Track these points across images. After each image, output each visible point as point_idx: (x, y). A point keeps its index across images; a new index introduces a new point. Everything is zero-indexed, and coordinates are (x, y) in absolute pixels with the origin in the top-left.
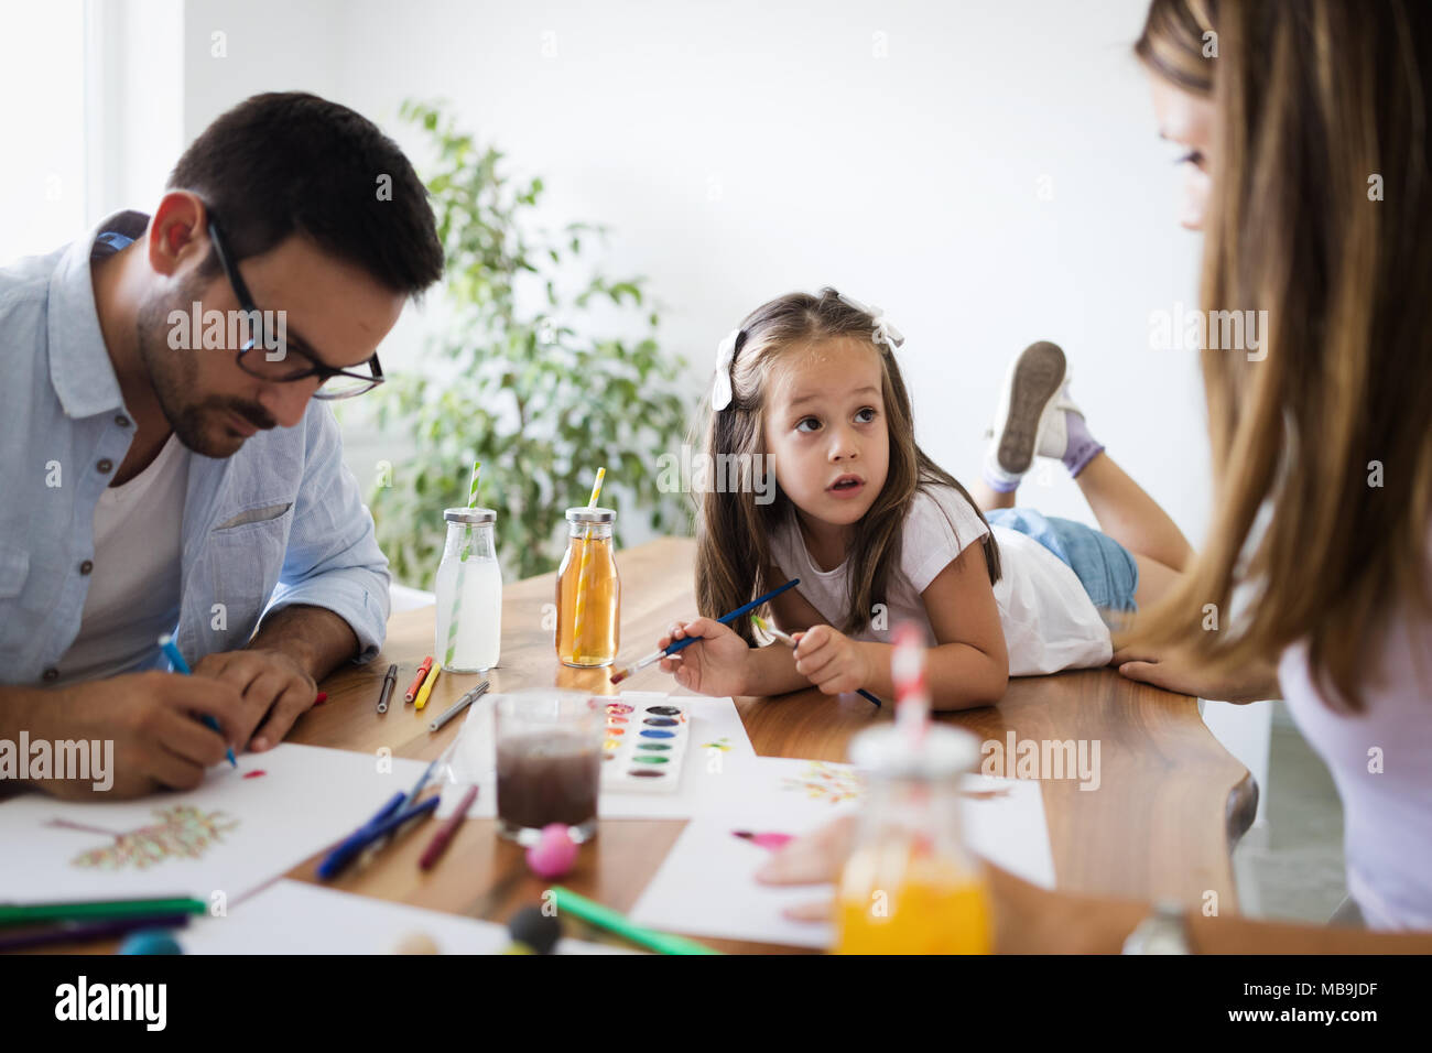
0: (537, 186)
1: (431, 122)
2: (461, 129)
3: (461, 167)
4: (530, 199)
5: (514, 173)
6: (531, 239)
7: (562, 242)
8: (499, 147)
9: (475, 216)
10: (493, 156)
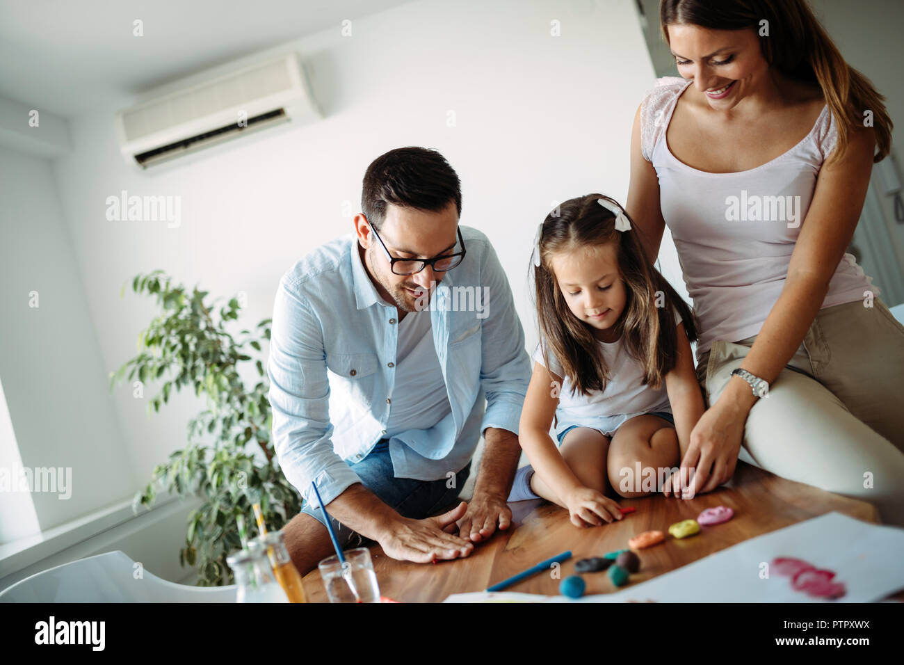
0: (233, 304)
1: (155, 287)
2: (174, 285)
3: (181, 309)
4: (232, 315)
5: (216, 302)
6: (238, 339)
7: (258, 335)
8: (201, 289)
9: (201, 337)
10: (199, 296)
